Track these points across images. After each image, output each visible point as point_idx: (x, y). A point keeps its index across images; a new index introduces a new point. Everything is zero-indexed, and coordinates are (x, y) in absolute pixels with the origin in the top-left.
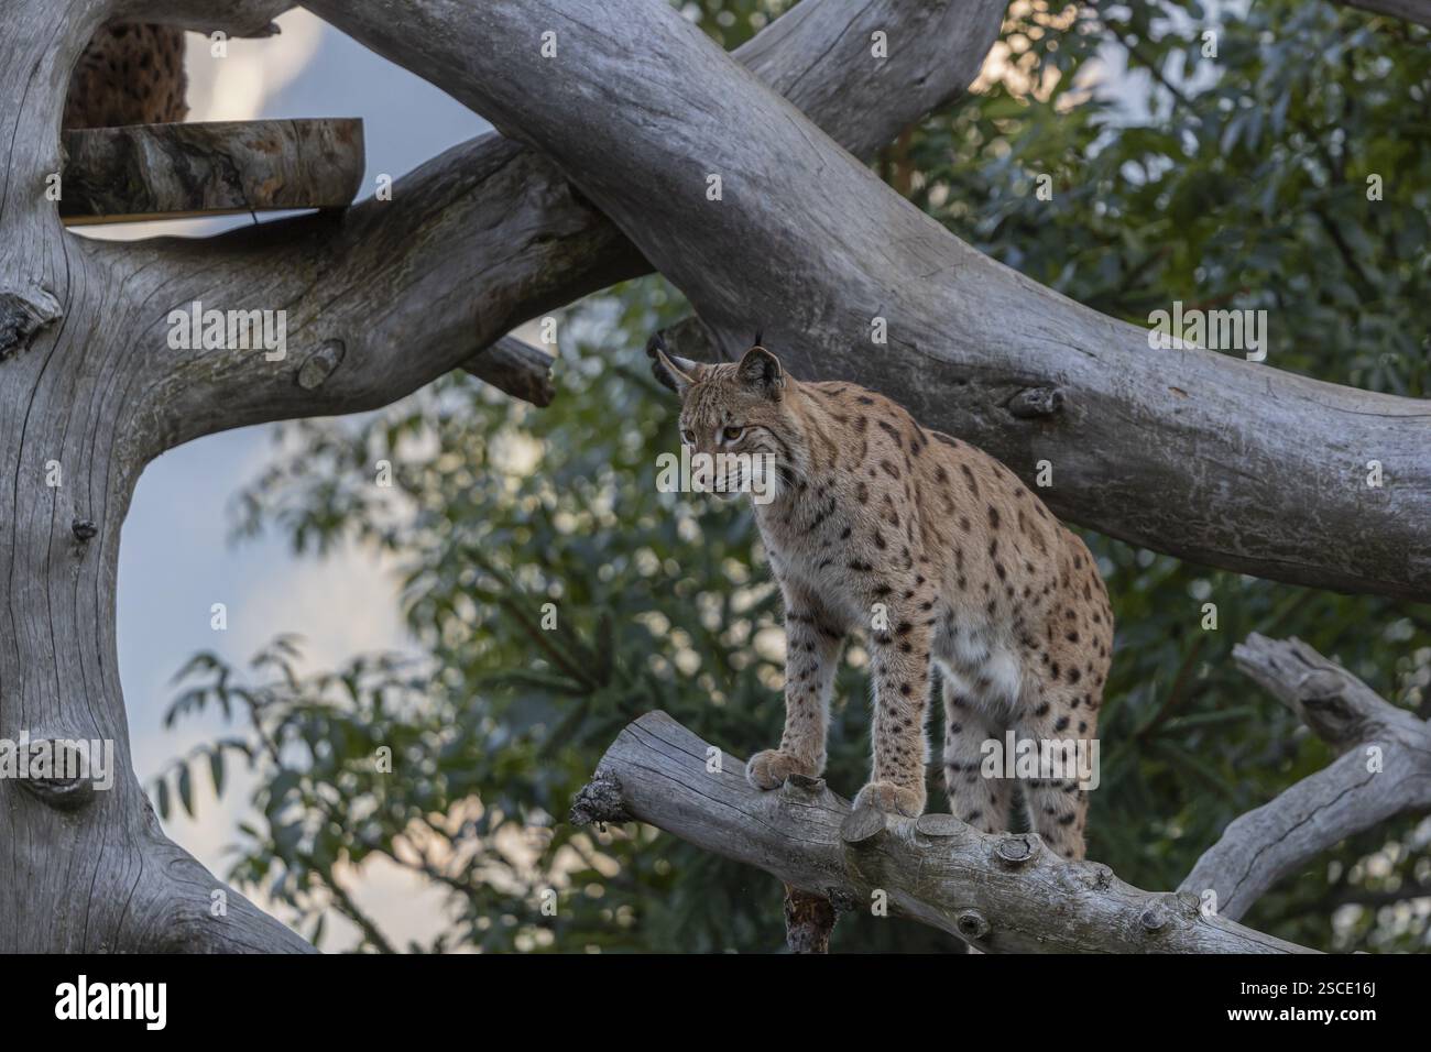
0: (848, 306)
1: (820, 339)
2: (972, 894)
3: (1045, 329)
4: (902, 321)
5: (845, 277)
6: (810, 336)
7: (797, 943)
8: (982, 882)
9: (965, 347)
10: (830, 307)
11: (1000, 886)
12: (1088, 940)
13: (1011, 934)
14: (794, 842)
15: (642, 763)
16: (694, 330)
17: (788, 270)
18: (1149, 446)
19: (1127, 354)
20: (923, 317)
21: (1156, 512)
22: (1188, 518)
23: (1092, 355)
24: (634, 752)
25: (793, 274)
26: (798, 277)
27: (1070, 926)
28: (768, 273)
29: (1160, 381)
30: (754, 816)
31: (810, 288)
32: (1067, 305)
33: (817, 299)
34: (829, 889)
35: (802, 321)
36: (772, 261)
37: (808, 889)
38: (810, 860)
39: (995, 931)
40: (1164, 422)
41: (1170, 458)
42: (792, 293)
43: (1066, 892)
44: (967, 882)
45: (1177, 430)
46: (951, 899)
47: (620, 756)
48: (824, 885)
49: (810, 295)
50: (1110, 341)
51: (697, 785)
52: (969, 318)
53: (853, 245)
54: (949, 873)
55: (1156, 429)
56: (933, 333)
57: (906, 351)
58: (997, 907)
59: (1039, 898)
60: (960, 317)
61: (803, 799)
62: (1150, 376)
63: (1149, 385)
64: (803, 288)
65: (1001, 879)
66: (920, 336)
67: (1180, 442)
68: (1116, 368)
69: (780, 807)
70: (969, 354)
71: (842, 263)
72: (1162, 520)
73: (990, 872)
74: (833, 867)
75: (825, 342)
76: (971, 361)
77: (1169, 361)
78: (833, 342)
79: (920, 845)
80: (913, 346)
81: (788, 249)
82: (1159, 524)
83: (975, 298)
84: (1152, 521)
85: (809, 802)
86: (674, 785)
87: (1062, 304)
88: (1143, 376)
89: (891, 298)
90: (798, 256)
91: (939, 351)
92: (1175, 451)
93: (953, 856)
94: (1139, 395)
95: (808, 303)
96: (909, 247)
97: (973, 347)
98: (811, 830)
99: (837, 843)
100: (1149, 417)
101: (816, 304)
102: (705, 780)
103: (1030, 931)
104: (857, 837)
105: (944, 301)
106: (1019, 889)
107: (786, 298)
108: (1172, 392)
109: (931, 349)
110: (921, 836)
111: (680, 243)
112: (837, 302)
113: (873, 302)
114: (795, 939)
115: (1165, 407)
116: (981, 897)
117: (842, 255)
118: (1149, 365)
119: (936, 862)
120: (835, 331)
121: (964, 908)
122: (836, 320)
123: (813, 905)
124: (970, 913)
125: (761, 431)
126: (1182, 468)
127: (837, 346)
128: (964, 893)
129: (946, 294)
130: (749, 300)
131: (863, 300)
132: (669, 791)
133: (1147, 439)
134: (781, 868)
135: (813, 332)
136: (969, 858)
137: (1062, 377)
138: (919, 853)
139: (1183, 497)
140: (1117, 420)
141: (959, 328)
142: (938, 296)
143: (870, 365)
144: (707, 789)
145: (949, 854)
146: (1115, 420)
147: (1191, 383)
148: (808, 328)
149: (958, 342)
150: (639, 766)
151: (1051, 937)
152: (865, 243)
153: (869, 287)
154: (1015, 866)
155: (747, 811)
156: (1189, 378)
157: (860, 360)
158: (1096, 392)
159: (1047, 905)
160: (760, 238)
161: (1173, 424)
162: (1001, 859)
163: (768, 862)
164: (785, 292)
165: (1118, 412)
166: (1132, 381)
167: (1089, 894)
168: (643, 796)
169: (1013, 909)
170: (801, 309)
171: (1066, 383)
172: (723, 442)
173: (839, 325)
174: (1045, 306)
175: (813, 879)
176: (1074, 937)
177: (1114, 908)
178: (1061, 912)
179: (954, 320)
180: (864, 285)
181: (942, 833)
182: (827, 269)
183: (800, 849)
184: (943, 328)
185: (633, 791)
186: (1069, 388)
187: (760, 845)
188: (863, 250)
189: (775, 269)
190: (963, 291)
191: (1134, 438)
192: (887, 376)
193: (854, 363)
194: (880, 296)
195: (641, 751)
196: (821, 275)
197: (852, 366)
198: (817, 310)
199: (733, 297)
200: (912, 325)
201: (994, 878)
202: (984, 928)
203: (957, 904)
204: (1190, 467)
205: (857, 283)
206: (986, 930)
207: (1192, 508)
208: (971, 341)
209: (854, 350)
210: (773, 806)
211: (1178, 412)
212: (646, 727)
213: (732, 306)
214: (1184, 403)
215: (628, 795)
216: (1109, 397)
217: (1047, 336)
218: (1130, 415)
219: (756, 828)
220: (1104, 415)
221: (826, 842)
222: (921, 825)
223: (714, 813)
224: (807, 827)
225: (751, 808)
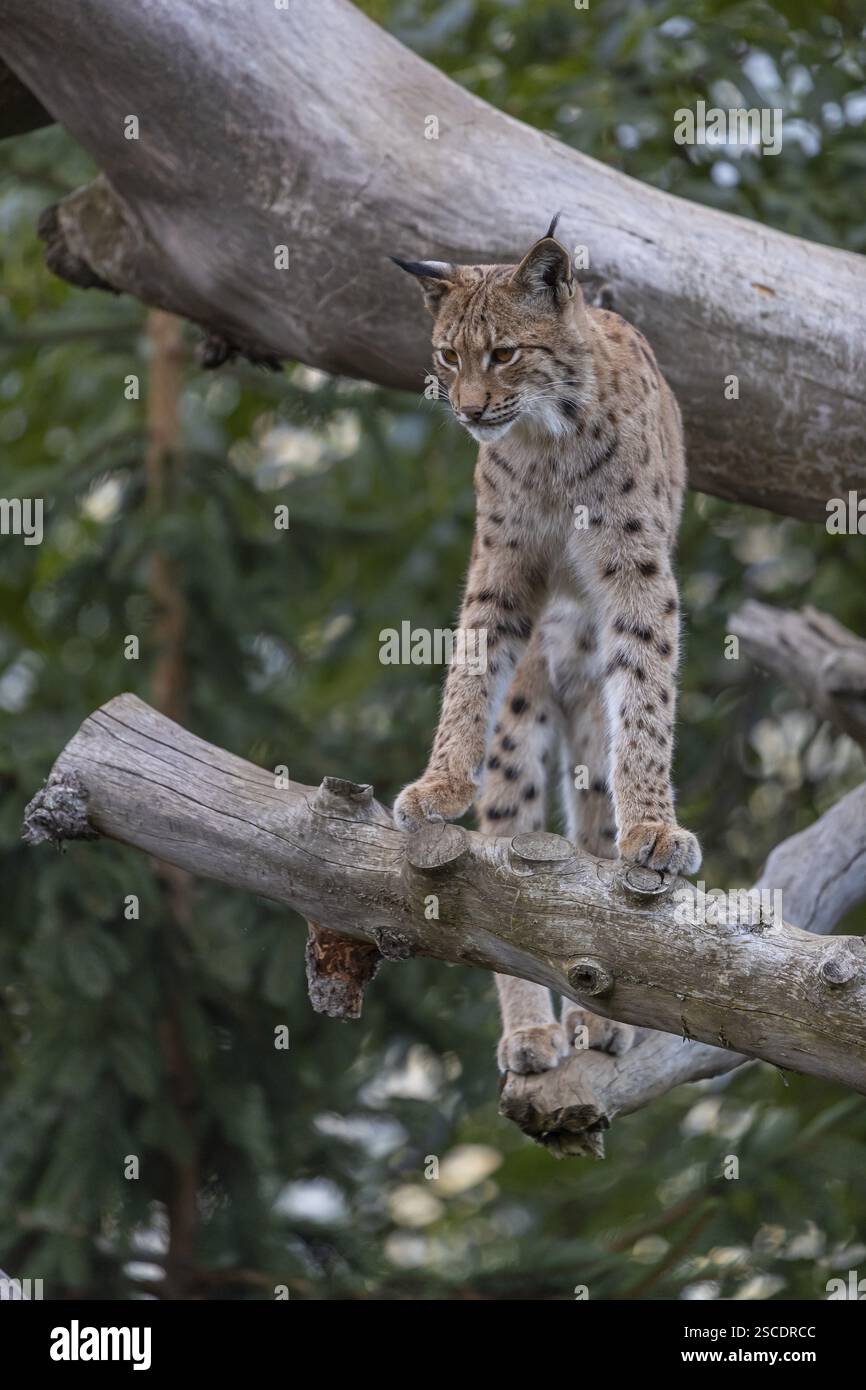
0: (327, 175)
1: (288, 218)
2: (589, 937)
3: (587, 208)
4: (399, 195)
5: (325, 137)
6: (273, 214)
7: (325, 999)
8: (603, 921)
9: (484, 229)
10: (303, 176)
11: (628, 927)
12: (747, 998)
13: (642, 989)
14: (333, 868)
15: (116, 763)
16: (101, 204)
17: (250, 127)
18: (726, 360)
19: (694, 240)
20: (427, 190)
21: (729, 446)
22: (771, 453)
23: (649, 241)
24: (104, 748)
25: (255, 132)
26: (262, 137)
27: (723, 980)
28: (223, 132)
29: (740, 276)
30: (278, 834)
31: (278, 152)
32: (610, 177)
33: (286, 165)
34: (379, 930)
35: (264, 194)
36: (229, 116)
37: (345, 929)
38: (354, 891)
39: (620, 986)
40: (747, 329)
41: (752, 375)
42: (252, 156)
43: (717, 935)
44: (581, 922)
45: (762, 339)
46: (559, 943)
47: (84, 753)
48: (372, 924)
49: (277, 159)
50: (670, 223)
51: (194, 793)
52: (489, 193)
53: (335, 96)
54: (557, 910)
55: (735, 338)
56: (440, 212)
57: (405, 234)
58: (624, 954)
59: (679, 943)
60: (477, 191)
61: (345, 812)
62: (725, 269)
63: (726, 281)
64: (268, 153)
65: (628, 918)
66: (424, 215)
67: (767, 355)
68: (681, 259)
69: (314, 822)
70: (489, 238)
71: (320, 119)
72: (737, 457)
73: (613, 908)
74: (389, 900)
75: (295, 224)
76: (491, 249)
77: (749, 251)
78: (306, 223)
79: (517, 873)
80: (413, 228)
81: (249, 100)
82: (732, 461)
83: (495, 167)
84: (723, 458)
85: (353, 815)
86: (163, 792)
87: (604, 175)
88: (717, 269)
89: (384, 166)
90: (262, 110)
91: (448, 235)
92: (761, 366)
93: (562, 887)
94: (713, 294)
95: (273, 171)
96: (405, 99)
97: (493, 229)
98: (357, 852)
99: (398, 871)
100: (725, 323)
101: (284, 172)
102: (205, 786)
103: (667, 987)
104: (431, 862)
105: (455, 169)
106: (654, 931)
107: (244, 165)
108: (756, 291)
109: (439, 232)
110: (517, 861)
111: (102, 90)
112: (313, 169)
113: (359, 170)
114: (322, 995)
115: (747, 309)
116: (602, 940)
117: (319, 109)
118: (724, 256)
119: (539, 895)
120: (308, 207)
121: (577, 955)
122: (310, 192)
123: (348, 950)
124: (586, 962)
125: (537, 353)
126: (768, 388)
127: (310, 227)
128: (578, 936)
129: (456, 160)
130: (193, 166)
131: (348, 167)
132: (155, 799)
133: (723, 351)
134: (312, 901)
135: (280, 208)
136: (582, 889)
137: (613, 271)
138: (515, 883)
139: (769, 426)
140: (684, 326)
141: (476, 206)
142: (449, 164)
143: (354, 253)
144: (208, 798)
145: (557, 885)
146: (680, 326)
147: (779, 278)
148: (273, 201)
149: (474, 224)
150: (112, 767)
151: (696, 994)
152: (349, 94)
153: (356, 150)
154: (647, 901)
155: (268, 827)
156: (776, 271)
157: (341, 245)
158: (656, 290)
159: (692, 952)
160: (215, 85)
161: (759, 332)
162: (627, 892)
163: (293, 894)
164: (244, 157)
165: (688, 317)
166: (703, 276)
167: (747, 937)
168: (119, 806)
169: (645, 957)
170: (262, 178)
171: (618, 277)
172: (490, 367)
173: (314, 200)
174: (584, 178)
175: (357, 916)
176: (728, 993)
177: (782, 956)
178: (712, 961)
179: (468, 194)
180: (349, 148)
181: (546, 857)
182: (300, 128)
183: (342, 877)
184: (453, 205)
185: (103, 799)
186: (621, 284)
187: (284, 872)
188: (348, 103)
189: (233, 126)
190: (478, 158)
191: (706, 349)
192: (376, 267)
193: (333, 249)
194: (370, 162)
195: (113, 748)
196: (292, 135)
197: (330, 255)
198: (286, 182)
199: (170, 161)
200: (411, 199)
201: (619, 916)
202: (604, 982)
203: (568, 950)
204: (779, 387)
205: (339, 145)
206: (606, 984)
207: (778, 440)
208: (491, 222)
209: (335, 232)
210: (304, 821)
211: (764, 316)
212: (117, 715)
213: (169, 173)
214: (771, 305)
215: (98, 805)
216: (673, 296)
217: (589, 215)
218: (702, 320)
219: (281, 849)
220: (665, 319)
221: (379, 868)
222: (518, 847)
223: (219, 829)
224: (351, 848)
225: (273, 824)
